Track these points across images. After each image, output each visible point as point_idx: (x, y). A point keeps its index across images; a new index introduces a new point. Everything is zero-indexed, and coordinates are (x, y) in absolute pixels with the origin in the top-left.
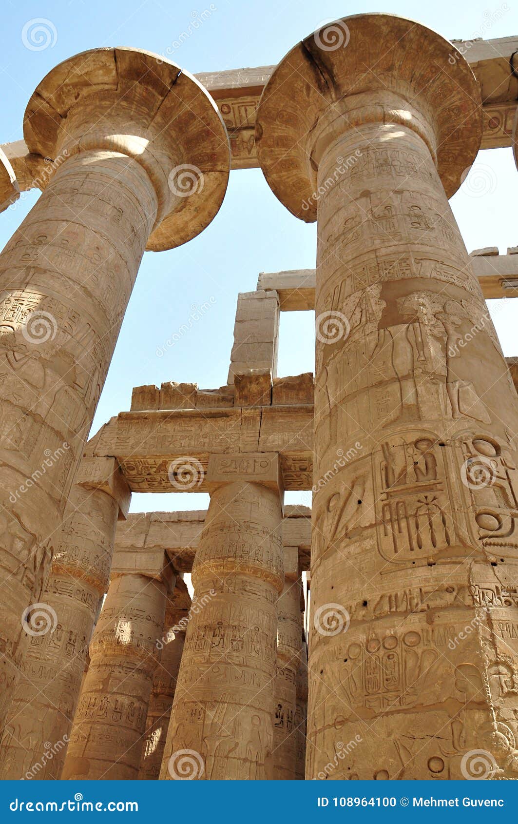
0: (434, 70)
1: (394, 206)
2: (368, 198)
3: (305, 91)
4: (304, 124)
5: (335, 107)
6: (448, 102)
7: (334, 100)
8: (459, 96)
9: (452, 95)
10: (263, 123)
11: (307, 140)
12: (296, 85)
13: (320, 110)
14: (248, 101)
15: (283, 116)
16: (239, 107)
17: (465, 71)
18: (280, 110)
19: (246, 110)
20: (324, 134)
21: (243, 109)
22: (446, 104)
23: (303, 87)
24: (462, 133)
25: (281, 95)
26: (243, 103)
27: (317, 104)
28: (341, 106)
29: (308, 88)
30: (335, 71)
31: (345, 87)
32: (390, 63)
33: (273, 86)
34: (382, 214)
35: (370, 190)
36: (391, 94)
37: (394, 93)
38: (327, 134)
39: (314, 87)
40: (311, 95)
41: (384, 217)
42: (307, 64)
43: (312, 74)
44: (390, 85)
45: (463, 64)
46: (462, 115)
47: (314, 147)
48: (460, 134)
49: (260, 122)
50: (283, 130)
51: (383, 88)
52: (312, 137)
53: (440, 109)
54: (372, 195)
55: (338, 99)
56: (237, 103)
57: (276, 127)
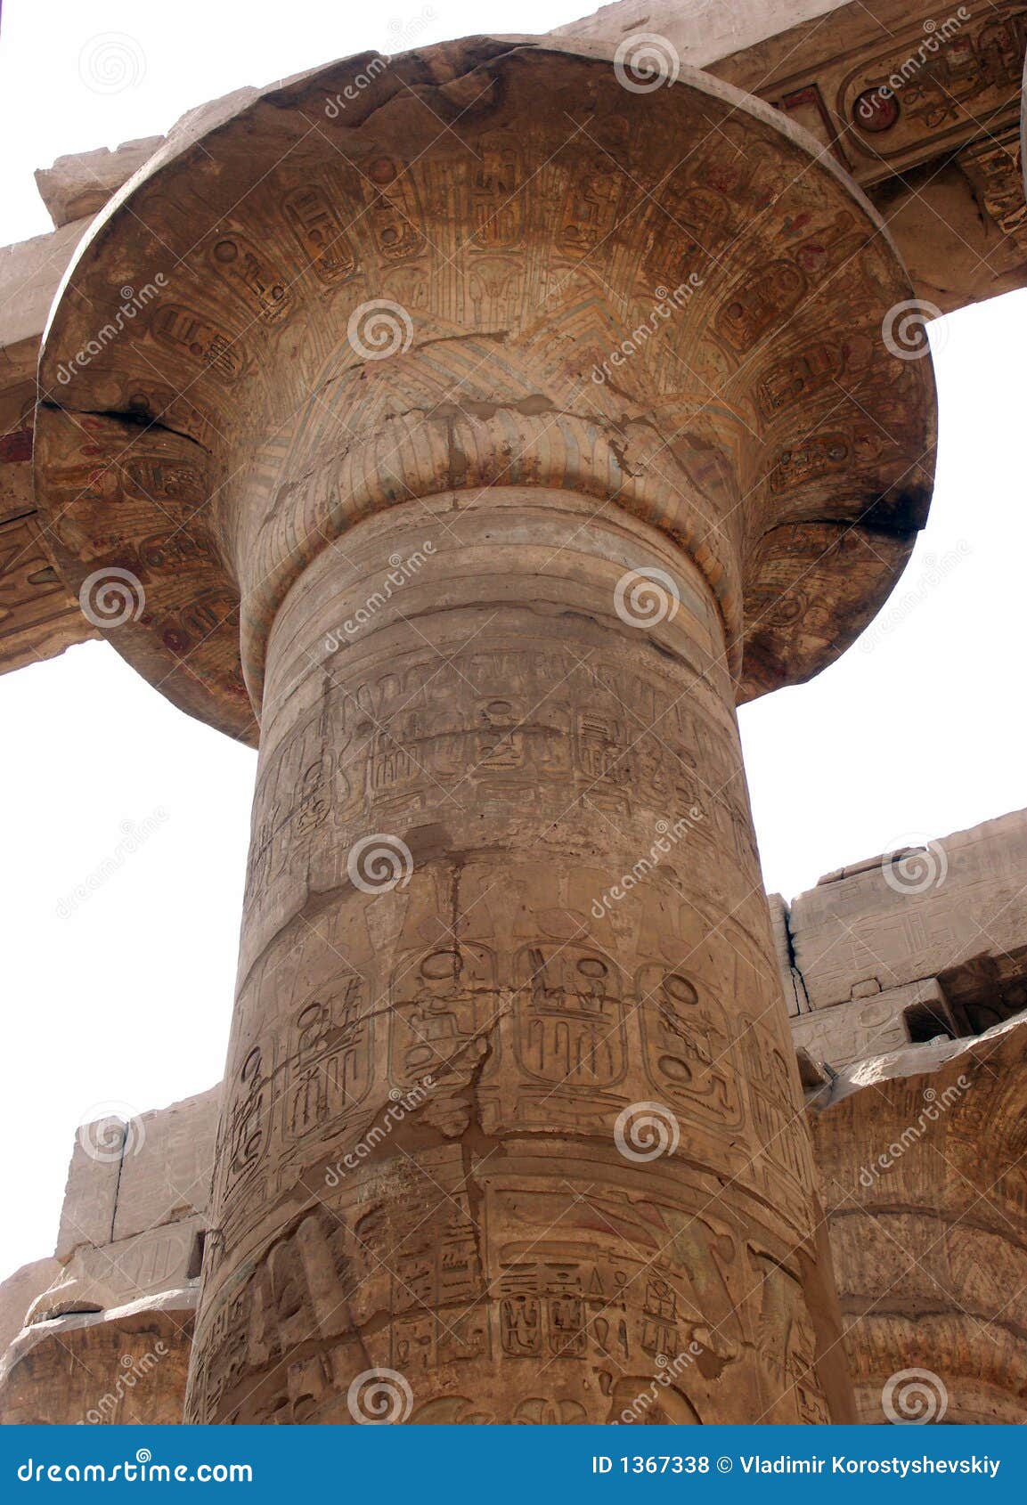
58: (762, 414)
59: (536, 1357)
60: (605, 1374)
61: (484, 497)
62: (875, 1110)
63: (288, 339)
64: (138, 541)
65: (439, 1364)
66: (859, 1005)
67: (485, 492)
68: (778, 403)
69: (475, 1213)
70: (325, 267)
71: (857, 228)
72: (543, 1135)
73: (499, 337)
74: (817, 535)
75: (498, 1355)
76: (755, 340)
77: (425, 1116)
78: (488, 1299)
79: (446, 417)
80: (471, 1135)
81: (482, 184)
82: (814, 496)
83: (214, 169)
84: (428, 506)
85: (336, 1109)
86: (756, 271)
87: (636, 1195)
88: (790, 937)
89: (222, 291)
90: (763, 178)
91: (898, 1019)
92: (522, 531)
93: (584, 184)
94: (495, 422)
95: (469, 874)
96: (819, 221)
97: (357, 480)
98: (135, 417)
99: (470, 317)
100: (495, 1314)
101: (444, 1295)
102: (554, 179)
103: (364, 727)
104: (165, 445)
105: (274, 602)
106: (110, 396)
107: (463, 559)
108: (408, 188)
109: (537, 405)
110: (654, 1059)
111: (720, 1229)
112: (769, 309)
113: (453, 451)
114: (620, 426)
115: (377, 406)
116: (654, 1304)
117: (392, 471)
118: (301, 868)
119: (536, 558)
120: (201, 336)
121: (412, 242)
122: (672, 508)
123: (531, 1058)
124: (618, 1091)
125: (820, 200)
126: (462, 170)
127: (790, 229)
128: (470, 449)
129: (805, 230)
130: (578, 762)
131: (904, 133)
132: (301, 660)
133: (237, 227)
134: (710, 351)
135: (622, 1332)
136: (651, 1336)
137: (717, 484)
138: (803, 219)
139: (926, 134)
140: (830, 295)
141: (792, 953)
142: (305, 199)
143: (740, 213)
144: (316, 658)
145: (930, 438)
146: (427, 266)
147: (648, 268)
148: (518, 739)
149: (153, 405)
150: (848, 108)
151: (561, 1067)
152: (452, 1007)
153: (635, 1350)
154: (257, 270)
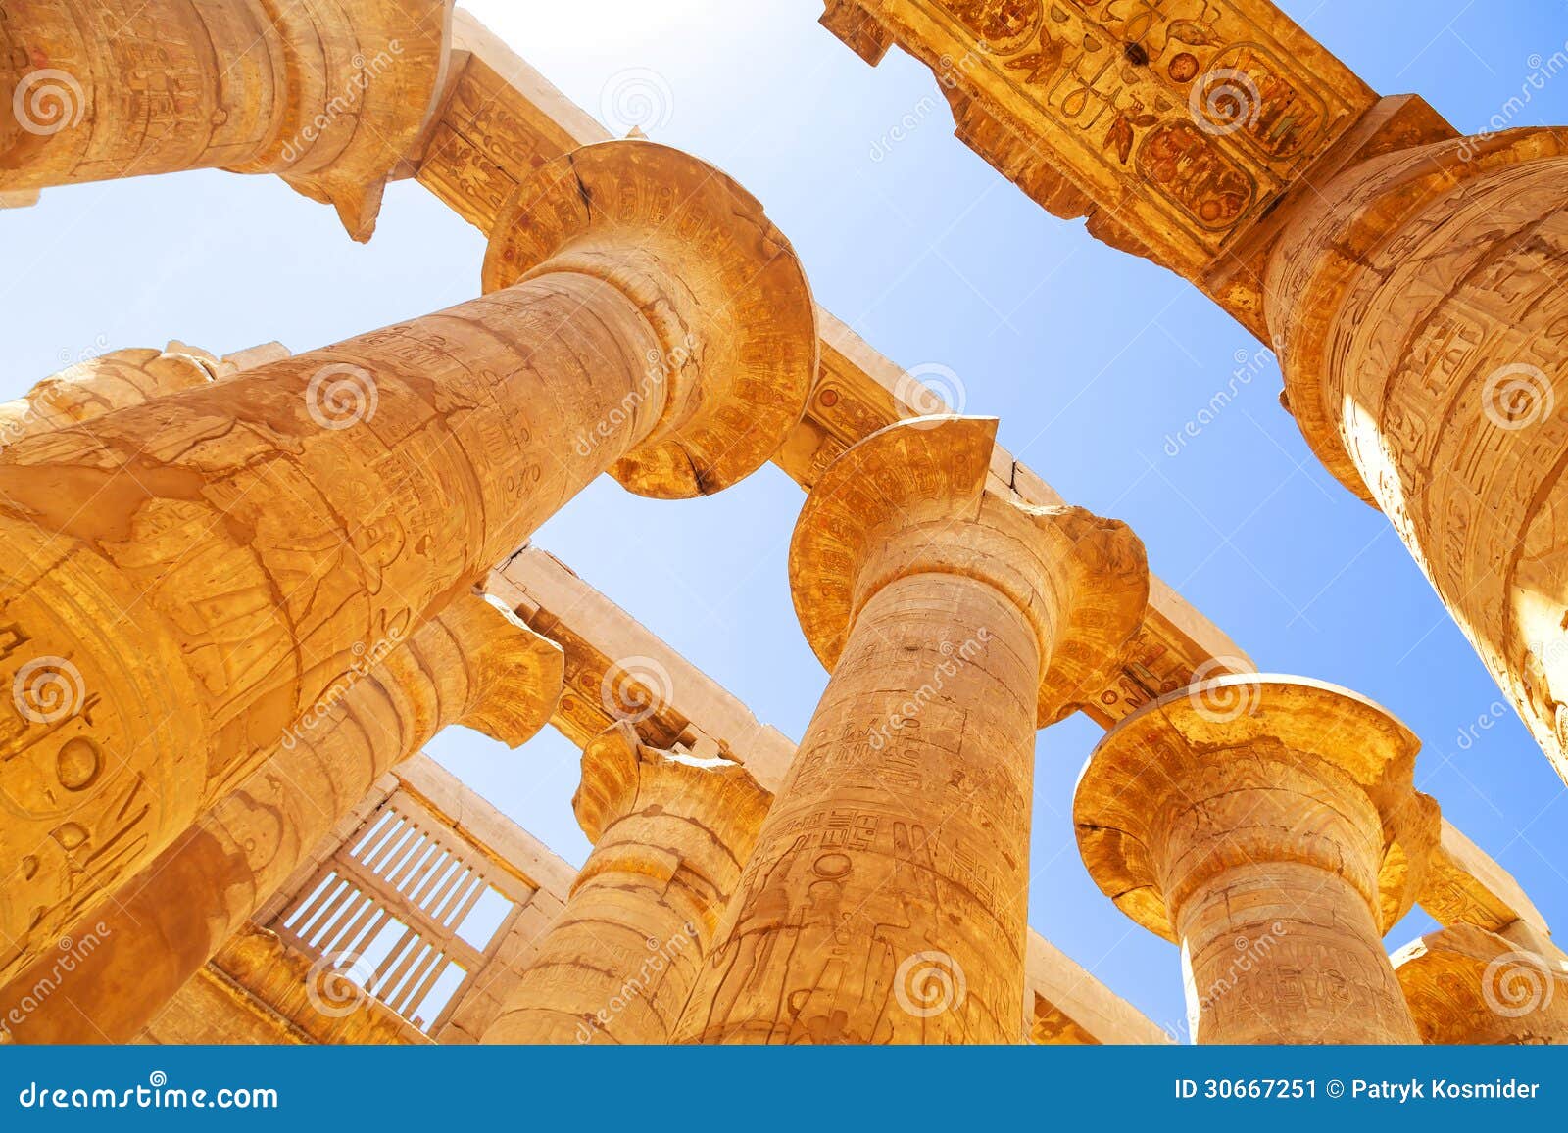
58: (718, 415)
59: (382, 478)
60: (393, 508)
61: (645, 323)
62: (484, 612)
63: (649, 230)
64: (538, 219)
65: (355, 442)
66: (513, 587)
67: (648, 323)
68: (722, 417)
69: (417, 430)
70: (681, 230)
71: (797, 409)
72: (460, 443)
73: (697, 303)
74: (684, 461)
75: (373, 463)
76: (740, 397)
77: (437, 396)
78: (390, 449)
79: (663, 296)
80: (442, 417)
81: (741, 270)
82: (697, 451)
83: (693, 171)
84: (631, 305)
85: (414, 362)
86: (764, 383)
87: (461, 490)
88: (520, 552)
89: (651, 198)
90: (797, 366)
91: (518, 603)
92: (643, 340)
93: (761, 306)
94: (671, 314)
95: (526, 373)
96: (793, 395)
97: (622, 274)
98: (585, 193)
99: (696, 289)
100: (387, 455)
101: (380, 433)
102: (757, 295)
103: (548, 314)
104: (581, 209)
105: (559, 269)
106: (587, 179)
107: (623, 324)
108: (725, 244)
109: (684, 326)
110: (508, 474)
111: (467, 529)
112: (753, 396)
113: (654, 303)
114: (694, 361)
115: (650, 271)
116: (428, 516)
117: (634, 285)
118: (484, 314)
119: (638, 348)
120: (629, 201)
121: (708, 256)
122: (678, 393)
123: (482, 426)
124: (491, 465)
125: (799, 390)
126: (742, 260)
127: (784, 386)
128: (657, 309)
129: (787, 392)
130: (585, 396)
131: (827, 412)
132: (550, 285)
133: (677, 191)
134: (729, 383)
135: (412, 507)
136: (417, 519)
137: (690, 409)
138: (790, 388)
139: (830, 419)
140: (769, 413)
141: (515, 556)
142: (700, 210)
143: (780, 366)
144: (555, 288)
145: (739, 478)
146: (703, 265)
147: (746, 345)
148: (580, 371)
149: (594, 197)
150: (825, 388)
151: (485, 438)
152: (480, 388)
153: (409, 515)
154: (666, 207)
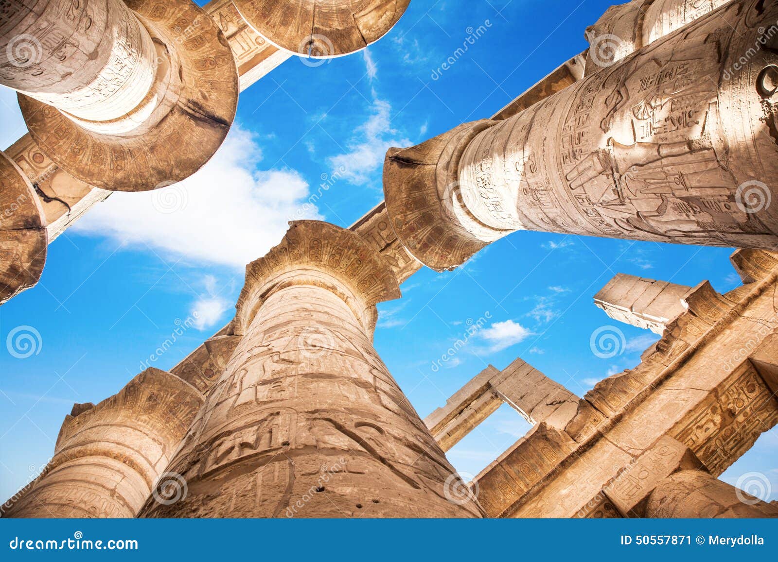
0: (119, 168)
1: (60, 63)
2: (88, 54)
3: (206, 94)
4: (190, 68)
5: (174, 99)
6: (88, 153)
7: (178, 102)
8: (84, 163)
9: (89, 160)
10: (224, 49)
11: (179, 57)
12: (216, 94)
13: (184, 87)
14: (247, 57)
15: (211, 64)
16: (251, 48)
17: (95, 181)
18: (217, 67)
19: (243, 48)
20: (168, 73)
21: (247, 48)
22: (88, 151)
23: (209, 96)
24: (56, 138)
25: (223, 80)
26: (248, 54)
27: (190, 90)
28: (170, 102)
29: (205, 97)
30: (192, 122)
31: (177, 117)
32: (155, 152)
33: (233, 83)
34: (63, 49)
35: (93, 61)
36: (138, 134)
37: (135, 136)
38: (165, 75)
39: (201, 101)
40: (199, 94)
41: (58, 49)
42: (217, 114)
43: (208, 109)
44: (143, 139)
45: (100, 185)
46: (69, 150)
47: (169, 57)
48: (57, 136)
49: (226, 48)
50: (204, 53)
51: (148, 134)
52: (176, 64)
53: (90, 144)
54: (87, 58)
55: (177, 104)
56: (254, 50)
57: (211, 52)
